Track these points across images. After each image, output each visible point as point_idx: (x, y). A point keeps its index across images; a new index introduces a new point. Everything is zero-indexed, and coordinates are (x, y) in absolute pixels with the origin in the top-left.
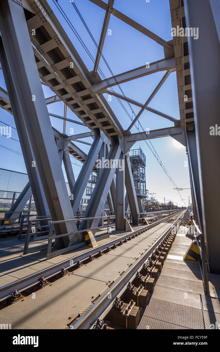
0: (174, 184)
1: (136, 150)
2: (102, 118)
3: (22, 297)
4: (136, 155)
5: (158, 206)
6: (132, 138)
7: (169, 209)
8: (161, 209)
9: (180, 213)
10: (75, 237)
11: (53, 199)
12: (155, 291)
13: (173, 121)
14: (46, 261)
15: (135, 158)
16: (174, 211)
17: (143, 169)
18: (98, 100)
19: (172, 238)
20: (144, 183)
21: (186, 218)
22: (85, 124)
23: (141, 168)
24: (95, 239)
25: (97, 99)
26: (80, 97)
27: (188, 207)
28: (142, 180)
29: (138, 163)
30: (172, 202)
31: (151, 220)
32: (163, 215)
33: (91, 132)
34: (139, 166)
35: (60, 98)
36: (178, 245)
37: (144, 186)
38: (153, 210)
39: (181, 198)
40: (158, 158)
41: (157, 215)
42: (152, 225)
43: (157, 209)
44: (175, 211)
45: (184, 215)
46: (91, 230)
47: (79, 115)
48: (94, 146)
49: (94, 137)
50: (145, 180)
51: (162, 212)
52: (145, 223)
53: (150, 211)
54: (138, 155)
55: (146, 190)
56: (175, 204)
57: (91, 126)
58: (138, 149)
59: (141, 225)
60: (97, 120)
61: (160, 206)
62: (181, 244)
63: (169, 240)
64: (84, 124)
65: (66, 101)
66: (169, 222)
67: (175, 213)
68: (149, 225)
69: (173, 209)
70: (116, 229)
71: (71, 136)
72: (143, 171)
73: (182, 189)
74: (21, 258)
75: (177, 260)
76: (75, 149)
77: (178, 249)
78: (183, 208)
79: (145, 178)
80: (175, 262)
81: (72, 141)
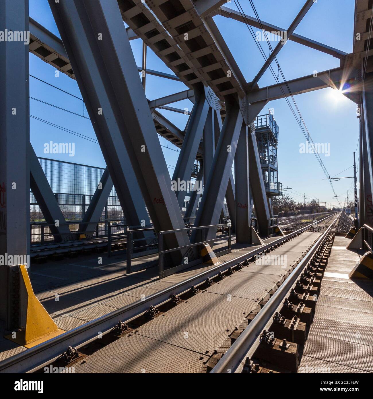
0: (325, 172)
1: (263, 117)
2: (210, 64)
3: (159, 313)
4: (262, 126)
5: (293, 208)
6: (260, 97)
7: (311, 212)
8: (298, 212)
9: (331, 218)
10: (188, 252)
11: (154, 201)
12: (317, 311)
13: (338, 58)
14: (161, 280)
15: (262, 131)
16: (320, 215)
17: (274, 148)
18: (206, 31)
19: (327, 251)
20: (275, 172)
21: (344, 224)
22: (179, 78)
23: (270, 148)
24: (216, 254)
25: (205, 28)
26: (175, 28)
27: (345, 208)
28: (272, 167)
29: (266, 140)
30: (317, 201)
31: (286, 229)
32: (304, 221)
33: (188, 90)
34: (267, 143)
35: (137, 34)
36: (337, 260)
37: (275, 176)
38: (286, 215)
39: (334, 193)
40: (305, 128)
41: (293, 222)
42: (291, 235)
43: (292, 213)
44: (322, 214)
45: (338, 221)
46: (209, 243)
47: (168, 61)
48: (194, 116)
49: (194, 98)
50: (276, 166)
51: (300, 217)
52: (279, 234)
53: (280, 216)
54: (266, 125)
55: (278, 182)
56: (321, 205)
57: (189, 80)
58: (267, 115)
59: (273, 236)
60: (203, 69)
61: (297, 208)
62: (342, 259)
63: (323, 254)
64: (177, 78)
65: (146, 37)
66: (316, 231)
67: (323, 218)
68: (285, 236)
69: (318, 211)
70: (237, 242)
71: (155, 100)
72: (275, 151)
73: (339, 179)
74: (125, 277)
75: (339, 278)
76: (161, 122)
77: (338, 266)
78: (335, 210)
79: (276, 163)
80: (337, 281)
81: (157, 109)
